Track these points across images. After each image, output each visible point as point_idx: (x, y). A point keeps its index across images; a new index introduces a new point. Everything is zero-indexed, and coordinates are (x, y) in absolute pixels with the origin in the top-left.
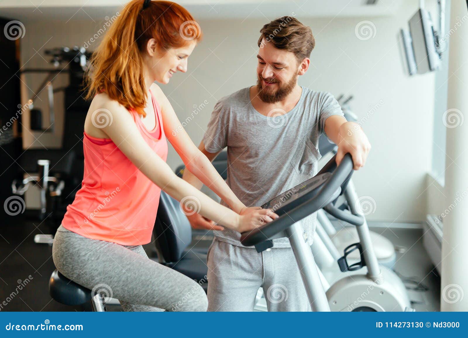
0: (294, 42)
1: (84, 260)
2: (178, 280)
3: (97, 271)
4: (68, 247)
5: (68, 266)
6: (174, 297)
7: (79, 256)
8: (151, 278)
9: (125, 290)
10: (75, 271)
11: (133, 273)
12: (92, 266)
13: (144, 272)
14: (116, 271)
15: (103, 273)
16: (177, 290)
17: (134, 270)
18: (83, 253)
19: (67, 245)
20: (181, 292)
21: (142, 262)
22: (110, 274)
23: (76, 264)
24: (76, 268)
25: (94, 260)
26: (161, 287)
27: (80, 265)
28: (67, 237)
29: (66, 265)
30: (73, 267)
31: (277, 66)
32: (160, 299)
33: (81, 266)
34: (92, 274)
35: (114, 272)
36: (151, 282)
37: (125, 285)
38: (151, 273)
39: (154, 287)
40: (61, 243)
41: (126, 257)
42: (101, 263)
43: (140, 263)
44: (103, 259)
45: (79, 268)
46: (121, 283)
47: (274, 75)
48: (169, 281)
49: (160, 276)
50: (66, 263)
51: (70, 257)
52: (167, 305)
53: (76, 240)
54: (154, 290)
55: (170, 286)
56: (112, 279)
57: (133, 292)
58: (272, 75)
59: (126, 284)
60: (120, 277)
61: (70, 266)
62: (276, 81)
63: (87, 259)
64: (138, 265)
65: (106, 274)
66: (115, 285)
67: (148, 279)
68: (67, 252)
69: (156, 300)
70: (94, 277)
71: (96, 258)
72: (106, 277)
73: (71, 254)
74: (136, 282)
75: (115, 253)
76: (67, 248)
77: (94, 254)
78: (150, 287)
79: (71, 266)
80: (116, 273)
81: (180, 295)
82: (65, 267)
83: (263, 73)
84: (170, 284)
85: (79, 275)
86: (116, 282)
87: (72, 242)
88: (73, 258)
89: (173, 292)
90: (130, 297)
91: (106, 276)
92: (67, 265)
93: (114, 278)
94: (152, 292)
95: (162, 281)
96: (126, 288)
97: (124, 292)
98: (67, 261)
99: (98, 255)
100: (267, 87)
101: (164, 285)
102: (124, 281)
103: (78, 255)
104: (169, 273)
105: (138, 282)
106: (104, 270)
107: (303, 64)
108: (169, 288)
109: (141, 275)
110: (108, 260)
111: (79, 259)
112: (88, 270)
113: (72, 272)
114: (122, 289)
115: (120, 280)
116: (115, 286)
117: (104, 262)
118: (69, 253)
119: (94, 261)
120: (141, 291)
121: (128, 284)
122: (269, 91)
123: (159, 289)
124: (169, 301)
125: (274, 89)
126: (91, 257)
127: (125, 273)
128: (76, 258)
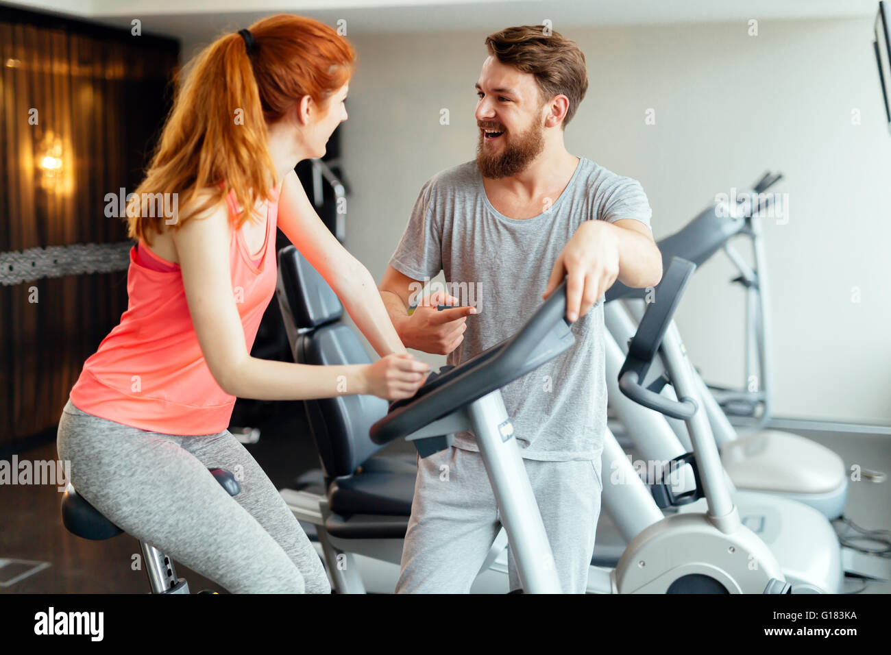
1: (108, 472)
3: (128, 496)
4: (83, 445)
5: (82, 478)
6: (249, 577)
7: (100, 463)
8: (217, 534)
9: (172, 541)
11: (188, 516)
12: (120, 485)
13: (207, 519)
14: (160, 505)
15: (138, 503)
16: (256, 566)
17: (192, 511)
18: (106, 460)
19: (80, 440)
20: (261, 572)
21: (209, 501)
22: (149, 507)
23: (95, 475)
24: (93, 484)
25: (124, 476)
26: (230, 554)
27: (101, 479)
28: (79, 426)
29: (78, 476)
30: (87, 480)
32: (228, 572)
33: (102, 481)
34: (118, 500)
35: (158, 506)
36: (215, 540)
37: (172, 533)
38: (220, 524)
39: (219, 550)
40: (70, 436)
41: (181, 483)
42: (137, 485)
43: (204, 502)
44: (141, 479)
45: (98, 483)
46: (166, 527)
48: (245, 547)
50: (78, 472)
51: (84, 462)
52: (238, 589)
53: (94, 434)
54: (220, 556)
55: (245, 556)
56: (151, 516)
57: (185, 549)
59: (174, 531)
60: (165, 516)
61: (83, 478)
63: (112, 472)
64: (200, 504)
65: (142, 505)
66: (156, 528)
67: (211, 533)
68: (80, 454)
69: (220, 572)
70: (120, 505)
71: (130, 474)
72: (142, 511)
73: (87, 457)
74: (191, 534)
75: (164, 472)
76: (80, 446)
77: (125, 466)
78: (213, 548)
80: (160, 508)
81: (259, 576)
82: (76, 478)
85: (97, 496)
86: (158, 523)
87: (87, 435)
88: (90, 464)
89: (248, 568)
90: (179, 554)
91: (142, 508)
92: (80, 474)
93: (155, 515)
94: (215, 557)
95: (235, 545)
96: (173, 539)
97: (170, 544)
98: (80, 469)
99: (133, 470)
100: (488, 145)
101: (236, 552)
102: (170, 526)
103: (98, 461)
105: (194, 534)
106: (139, 498)
107: (555, 107)
108: (245, 559)
109: (202, 525)
110: (150, 482)
111: (100, 468)
112: (111, 491)
113: (86, 490)
114: (166, 537)
115: (164, 523)
116: (155, 531)
117: (142, 484)
118: (83, 454)
119: (124, 478)
120: (198, 550)
121: (177, 532)
123: (227, 558)
124: (241, 583)
126: (121, 470)
127: (175, 513)
128: (95, 466)
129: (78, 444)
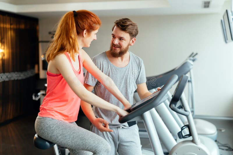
0: (130, 28)
1: (53, 129)
2: (97, 138)
3: (59, 134)
5: (46, 133)
10: (49, 135)
11: (76, 134)
12: (57, 132)
13: (81, 133)
15: (62, 135)
16: (96, 142)
18: (52, 126)
20: (98, 143)
22: (65, 135)
23: (49, 131)
26: (89, 141)
27: (51, 132)
30: (48, 133)
31: (121, 39)
35: (67, 134)
36: (84, 138)
38: (84, 134)
39: (86, 141)
44: (62, 128)
47: (119, 43)
49: (88, 136)
53: (48, 121)
58: (118, 43)
60: (70, 136)
62: (120, 46)
68: (44, 127)
77: (57, 127)
78: (84, 140)
79: (47, 133)
83: (114, 42)
84: (93, 139)
85: (51, 136)
87: (46, 122)
88: (47, 129)
93: (67, 137)
95: (89, 138)
96: (73, 142)
99: (59, 127)
100: (115, 49)
101: (90, 140)
102: (72, 138)
104: (92, 134)
105: (78, 138)
106: (62, 133)
107: (132, 41)
109: (80, 135)
110: (64, 128)
112: (55, 134)
115: (70, 138)
117: (62, 130)
121: (74, 139)
122: (116, 51)
125: (118, 50)
126: (56, 128)
127: (72, 134)
128: (49, 129)
129: (44, 125)
